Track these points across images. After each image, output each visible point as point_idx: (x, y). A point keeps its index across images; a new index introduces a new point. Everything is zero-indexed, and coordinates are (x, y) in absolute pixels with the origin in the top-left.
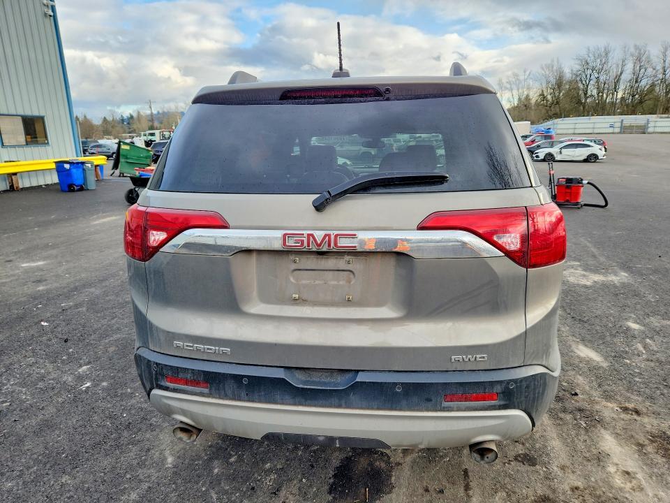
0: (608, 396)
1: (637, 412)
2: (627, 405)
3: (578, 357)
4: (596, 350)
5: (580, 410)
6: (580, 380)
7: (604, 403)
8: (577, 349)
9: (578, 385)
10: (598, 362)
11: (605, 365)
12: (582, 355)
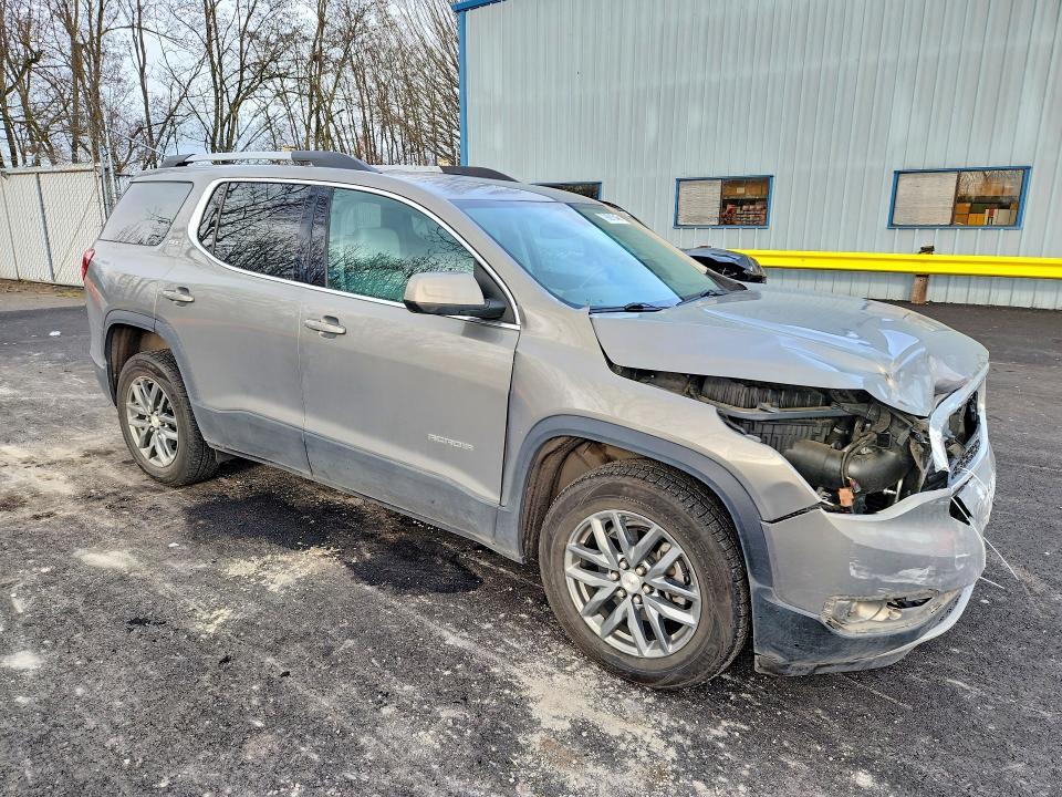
0: (71, 520)
1: (37, 517)
2: (48, 520)
3: (120, 548)
4: (98, 570)
5: (99, 499)
6: (108, 523)
7: (75, 513)
8: (127, 560)
9: (109, 517)
10: (90, 551)
11: (80, 553)
12: (116, 553)
